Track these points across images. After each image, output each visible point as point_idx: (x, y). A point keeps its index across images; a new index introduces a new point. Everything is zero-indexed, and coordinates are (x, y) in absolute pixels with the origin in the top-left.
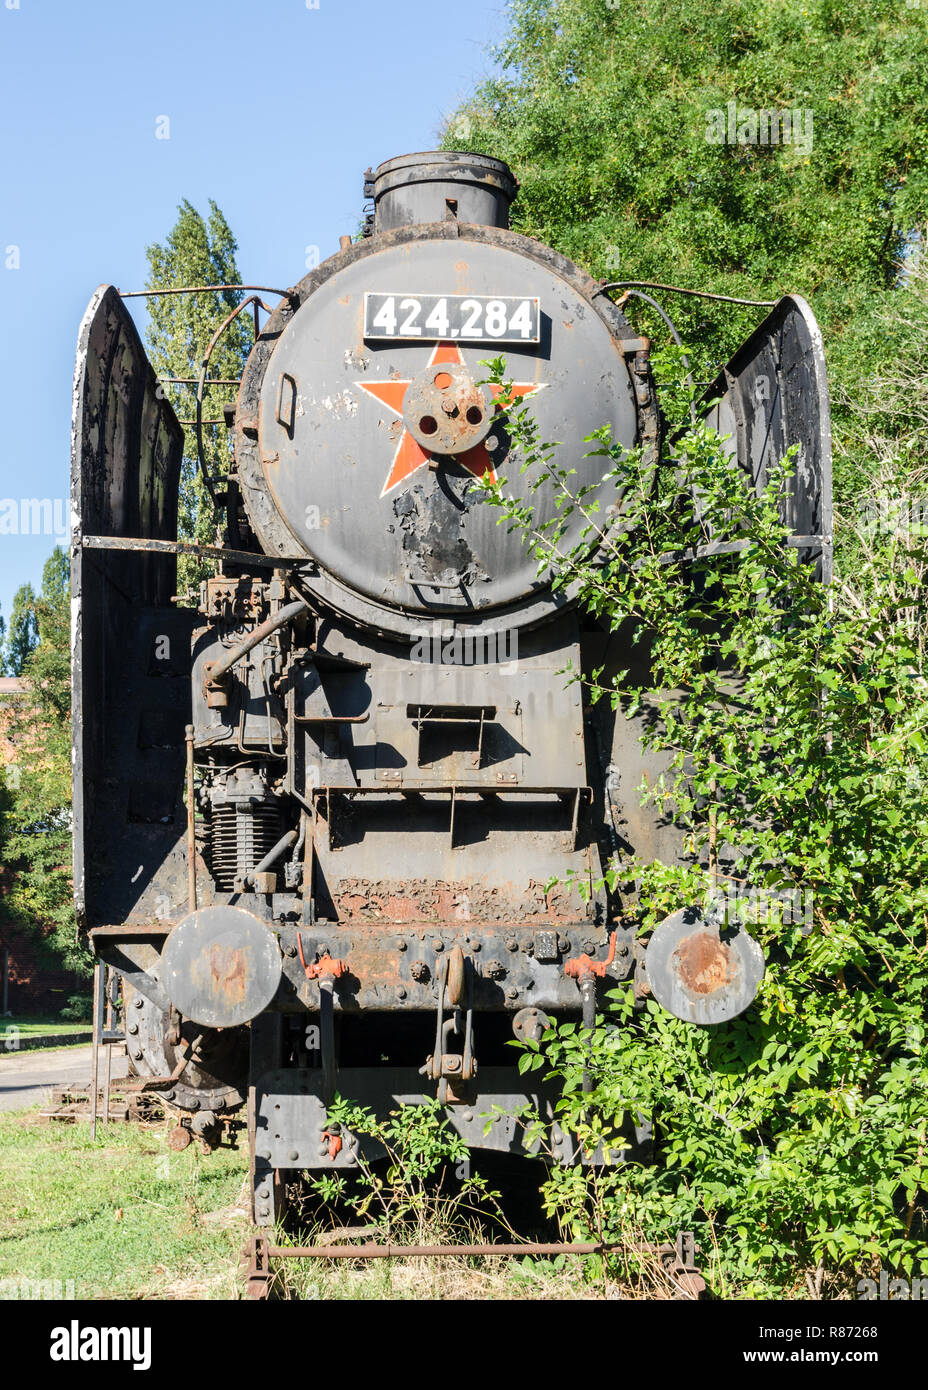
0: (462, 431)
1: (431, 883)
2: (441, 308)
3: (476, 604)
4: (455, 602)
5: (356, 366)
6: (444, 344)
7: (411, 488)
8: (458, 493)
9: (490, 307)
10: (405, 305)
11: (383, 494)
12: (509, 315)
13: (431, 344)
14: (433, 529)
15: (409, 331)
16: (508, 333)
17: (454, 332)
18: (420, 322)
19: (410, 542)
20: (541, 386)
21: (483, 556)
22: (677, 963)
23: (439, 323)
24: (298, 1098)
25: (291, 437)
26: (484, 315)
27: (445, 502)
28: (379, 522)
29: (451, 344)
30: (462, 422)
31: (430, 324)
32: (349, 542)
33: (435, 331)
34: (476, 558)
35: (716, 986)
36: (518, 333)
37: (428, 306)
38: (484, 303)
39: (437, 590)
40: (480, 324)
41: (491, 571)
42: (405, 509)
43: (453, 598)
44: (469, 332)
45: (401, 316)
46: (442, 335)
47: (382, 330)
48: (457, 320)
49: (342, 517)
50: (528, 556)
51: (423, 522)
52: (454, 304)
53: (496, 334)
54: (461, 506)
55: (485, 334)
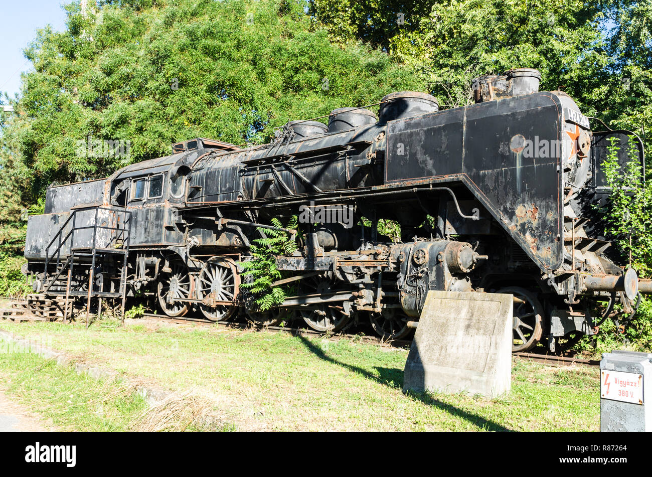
5: (564, 126)
7: (572, 160)
10: (573, 113)
11: (568, 161)
12: (586, 121)
13: (576, 124)
14: (573, 172)
16: (586, 125)
18: (576, 118)
24: (556, 317)
26: (583, 120)
29: (578, 125)
34: (575, 181)
37: (576, 114)
38: (582, 116)
40: (583, 122)
41: (575, 184)
45: (574, 116)
47: (572, 119)
48: (580, 120)
50: (579, 182)
52: (579, 115)
54: (577, 167)
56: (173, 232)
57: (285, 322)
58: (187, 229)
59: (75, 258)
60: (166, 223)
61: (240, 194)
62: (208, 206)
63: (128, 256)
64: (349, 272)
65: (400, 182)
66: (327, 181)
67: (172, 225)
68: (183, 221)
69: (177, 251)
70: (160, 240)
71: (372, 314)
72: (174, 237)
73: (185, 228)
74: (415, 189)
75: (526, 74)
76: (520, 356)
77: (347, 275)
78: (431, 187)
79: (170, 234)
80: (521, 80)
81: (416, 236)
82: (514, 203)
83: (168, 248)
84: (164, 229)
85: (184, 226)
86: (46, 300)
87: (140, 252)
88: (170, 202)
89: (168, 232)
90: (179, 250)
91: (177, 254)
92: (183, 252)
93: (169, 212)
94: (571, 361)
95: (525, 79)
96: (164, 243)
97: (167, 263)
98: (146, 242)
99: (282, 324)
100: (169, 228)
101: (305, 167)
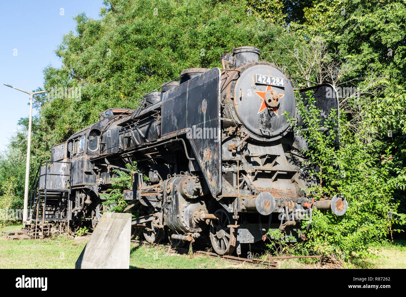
0: (275, 102)
1: (271, 188)
2: (269, 79)
3: (271, 135)
4: (267, 135)
5: (254, 88)
6: (269, 85)
7: (263, 112)
8: (271, 114)
9: (277, 79)
10: (263, 77)
11: (258, 113)
12: (280, 81)
13: (266, 85)
14: (266, 121)
15: (264, 83)
16: (280, 85)
17: (271, 83)
18: (266, 81)
19: (262, 123)
20: (284, 95)
21: (273, 126)
22: (336, 204)
23: (269, 81)
24: (244, 229)
25: (241, 100)
26: (276, 81)
27: (269, 116)
28: (257, 119)
29: (270, 86)
30: (275, 101)
31: (268, 81)
32: (251, 122)
33: (268, 83)
34: (272, 127)
35: (341, 209)
36: (281, 85)
37: (267, 78)
38: (276, 78)
39: (264, 132)
40: (276, 82)
41: (274, 129)
42: (262, 116)
43: (267, 134)
44: (274, 84)
45: (263, 79)
46: (269, 84)
47: (260, 82)
48: (272, 81)
49: (250, 117)
50: (279, 127)
51: (265, 119)
52: (271, 78)
53: (278, 85)
54: (271, 117)
55: (276, 85)
56: (91, 176)
57: (138, 237)
58: (99, 172)
59: (41, 195)
60: (85, 169)
61: (120, 147)
62: (101, 156)
63: (70, 193)
64: (152, 200)
65: (166, 135)
66: (151, 135)
67: (90, 171)
68: (95, 168)
69: (91, 189)
70: (82, 182)
71: (169, 230)
72: (92, 179)
73: (98, 172)
74: (171, 141)
75: (242, 50)
76: (225, 258)
77: (152, 203)
78: (177, 138)
79: (89, 177)
80: (240, 55)
81: (175, 174)
82: (203, 149)
83: (85, 187)
84: (84, 173)
85: (97, 171)
86: (32, 224)
87: (77, 190)
88: (88, 155)
89: (87, 176)
90: (93, 188)
91: (92, 191)
92: (96, 189)
93: (87, 162)
94: (243, 261)
95: (243, 54)
96: (84, 183)
97: (88, 197)
98: (78, 183)
99: (136, 238)
100: (88, 173)
101: (142, 127)
